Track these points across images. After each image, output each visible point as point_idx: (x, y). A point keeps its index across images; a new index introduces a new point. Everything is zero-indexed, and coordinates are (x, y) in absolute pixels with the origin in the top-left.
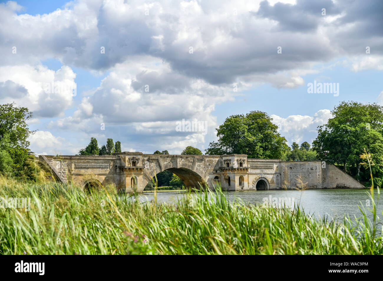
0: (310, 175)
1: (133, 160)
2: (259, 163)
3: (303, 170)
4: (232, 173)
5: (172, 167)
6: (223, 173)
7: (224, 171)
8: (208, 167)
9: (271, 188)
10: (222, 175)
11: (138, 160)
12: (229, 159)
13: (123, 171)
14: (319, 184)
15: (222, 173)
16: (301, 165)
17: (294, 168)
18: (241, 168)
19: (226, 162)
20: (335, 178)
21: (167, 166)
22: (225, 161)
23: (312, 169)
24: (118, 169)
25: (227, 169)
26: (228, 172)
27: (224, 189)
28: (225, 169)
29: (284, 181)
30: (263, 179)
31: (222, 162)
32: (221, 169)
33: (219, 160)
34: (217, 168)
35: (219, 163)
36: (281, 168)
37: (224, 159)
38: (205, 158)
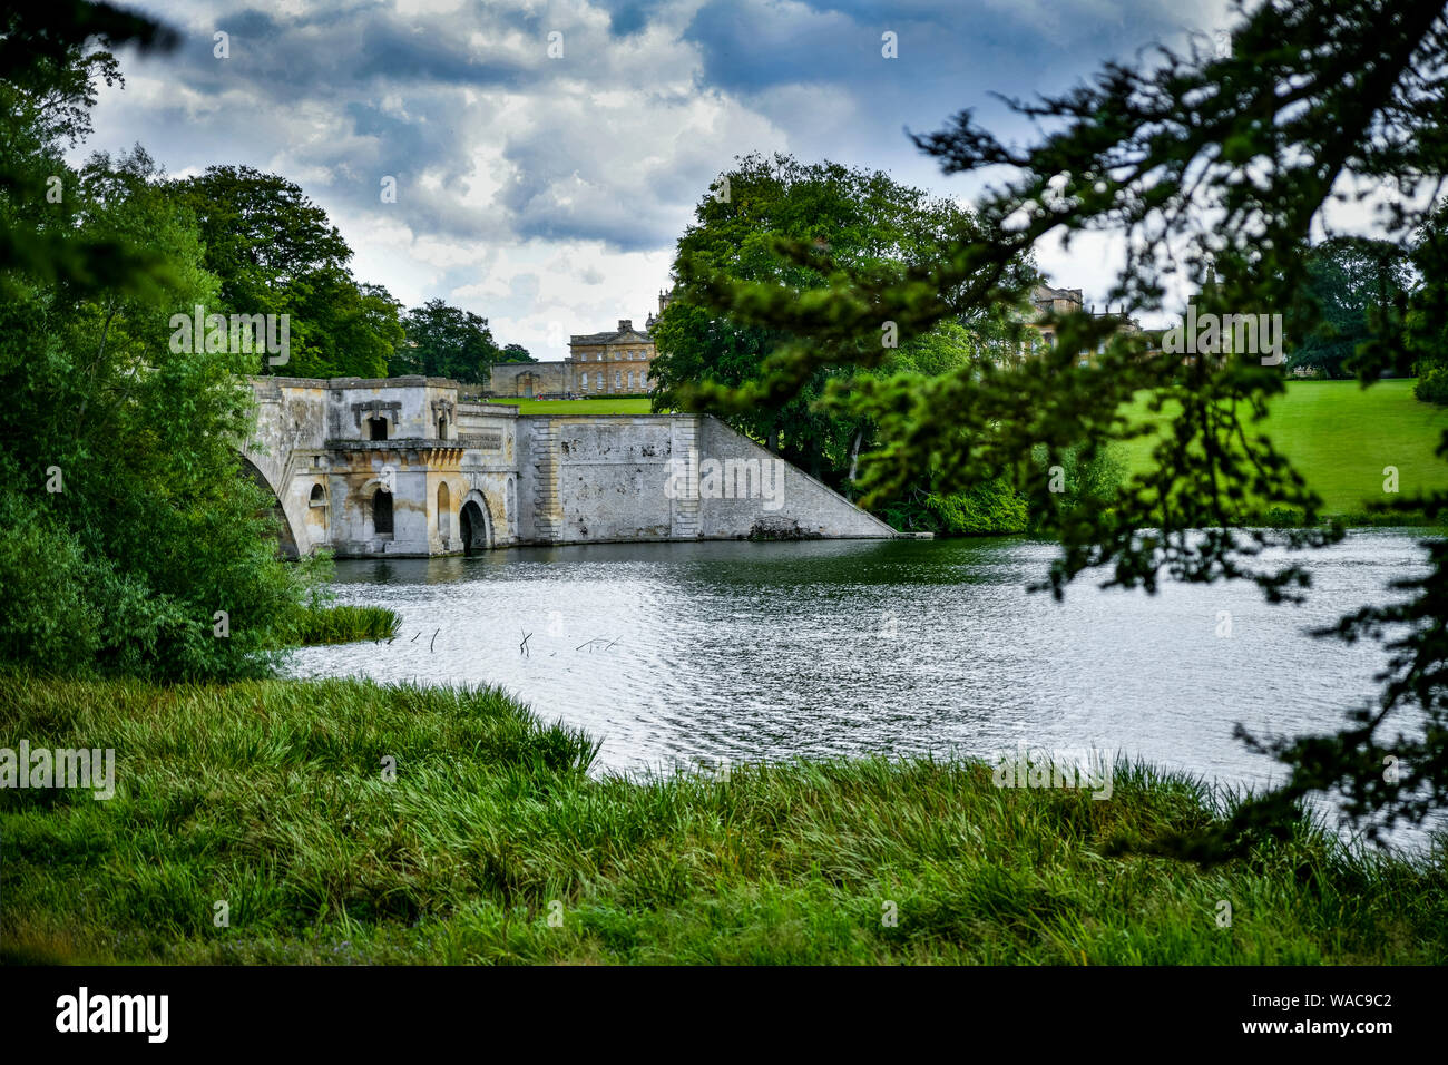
0: (639, 478)
3: (609, 455)
4: (404, 467)
6: (349, 469)
7: (349, 460)
8: (292, 440)
9: (497, 539)
10: (340, 479)
12: (387, 400)
14: (680, 519)
15: (336, 469)
16: (600, 432)
17: (577, 446)
19: (365, 416)
22: (357, 408)
23: (648, 453)
25: (373, 450)
26: (375, 463)
27: (356, 551)
28: (359, 451)
29: (543, 503)
30: (476, 498)
31: (335, 416)
32: (339, 450)
33: (325, 405)
34: (318, 443)
35: (325, 419)
36: (524, 444)
37: (351, 397)
38: (285, 390)
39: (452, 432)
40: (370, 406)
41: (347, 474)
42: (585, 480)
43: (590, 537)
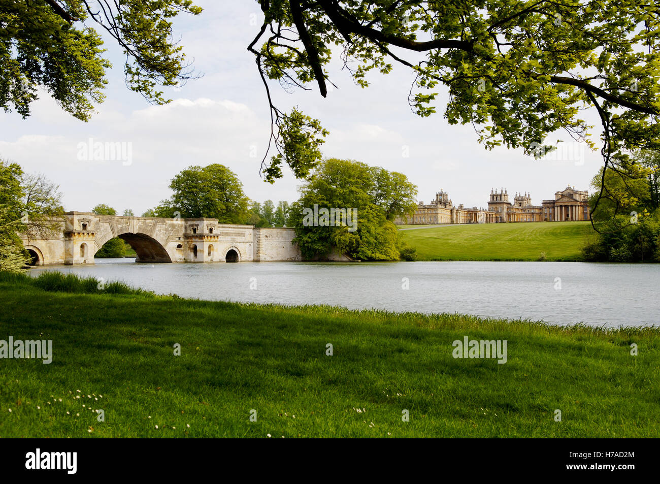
1: (82, 223)
2: (230, 229)
3: (280, 239)
4: (199, 240)
5: (126, 232)
6: (188, 241)
7: (188, 239)
8: (170, 233)
9: (242, 259)
10: (185, 243)
11: (89, 222)
12: (197, 224)
13: (69, 236)
16: (275, 234)
17: (270, 236)
18: (211, 235)
19: (192, 228)
21: (121, 230)
22: (190, 226)
24: (62, 234)
25: (193, 236)
26: (193, 239)
27: (189, 261)
28: (190, 237)
29: (258, 251)
30: (234, 249)
31: (186, 228)
32: (185, 236)
34: (180, 234)
35: (183, 228)
36: (255, 235)
37: (189, 223)
38: (167, 221)
39: (215, 232)
40: (192, 225)
41: (188, 242)
42: (273, 245)
43: (274, 260)
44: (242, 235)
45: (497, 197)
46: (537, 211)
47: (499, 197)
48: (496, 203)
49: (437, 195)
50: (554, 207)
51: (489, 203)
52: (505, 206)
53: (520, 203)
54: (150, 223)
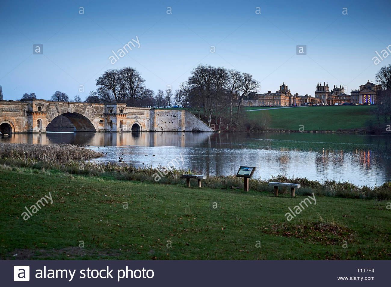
0: (173, 120)
1: (38, 106)
2: (134, 110)
3: (167, 116)
4: (114, 118)
5: (67, 112)
7: (107, 116)
8: (95, 113)
9: (143, 130)
10: (105, 119)
11: (43, 105)
12: (112, 106)
13: (30, 114)
14: (180, 128)
16: (166, 112)
17: (161, 115)
18: (122, 114)
19: (109, 109)
20: (192, 123)
21: (63, 111)
22: (108, 108)
23: (174, 116)
24: (26, 113)
25: (110, 115)
26: (110, 117)
27: (107, 131)
28: (108, 115)
29: (153, 125)
30: (137, 123)
32: (105, 114)
33: (104, 107)
34: (102, 113)
35: (104, 109)
36: (151, 114)
37: (107, 106)
38: (93, 105)
40: (110, 108)
41: (107, 118)
42: (163, 121)
43: (164, 130)
44: (143, 114)
45: (321, 89)
46: (347, 98)
47: (322, 88)
48: (320, 92)
49: (280, 87)
50: (359, 95)
51: (316, 92)
52: (326, 94)
53: (337, 93)
54: (82, 106)
